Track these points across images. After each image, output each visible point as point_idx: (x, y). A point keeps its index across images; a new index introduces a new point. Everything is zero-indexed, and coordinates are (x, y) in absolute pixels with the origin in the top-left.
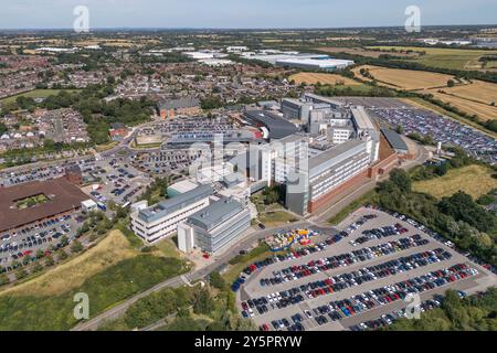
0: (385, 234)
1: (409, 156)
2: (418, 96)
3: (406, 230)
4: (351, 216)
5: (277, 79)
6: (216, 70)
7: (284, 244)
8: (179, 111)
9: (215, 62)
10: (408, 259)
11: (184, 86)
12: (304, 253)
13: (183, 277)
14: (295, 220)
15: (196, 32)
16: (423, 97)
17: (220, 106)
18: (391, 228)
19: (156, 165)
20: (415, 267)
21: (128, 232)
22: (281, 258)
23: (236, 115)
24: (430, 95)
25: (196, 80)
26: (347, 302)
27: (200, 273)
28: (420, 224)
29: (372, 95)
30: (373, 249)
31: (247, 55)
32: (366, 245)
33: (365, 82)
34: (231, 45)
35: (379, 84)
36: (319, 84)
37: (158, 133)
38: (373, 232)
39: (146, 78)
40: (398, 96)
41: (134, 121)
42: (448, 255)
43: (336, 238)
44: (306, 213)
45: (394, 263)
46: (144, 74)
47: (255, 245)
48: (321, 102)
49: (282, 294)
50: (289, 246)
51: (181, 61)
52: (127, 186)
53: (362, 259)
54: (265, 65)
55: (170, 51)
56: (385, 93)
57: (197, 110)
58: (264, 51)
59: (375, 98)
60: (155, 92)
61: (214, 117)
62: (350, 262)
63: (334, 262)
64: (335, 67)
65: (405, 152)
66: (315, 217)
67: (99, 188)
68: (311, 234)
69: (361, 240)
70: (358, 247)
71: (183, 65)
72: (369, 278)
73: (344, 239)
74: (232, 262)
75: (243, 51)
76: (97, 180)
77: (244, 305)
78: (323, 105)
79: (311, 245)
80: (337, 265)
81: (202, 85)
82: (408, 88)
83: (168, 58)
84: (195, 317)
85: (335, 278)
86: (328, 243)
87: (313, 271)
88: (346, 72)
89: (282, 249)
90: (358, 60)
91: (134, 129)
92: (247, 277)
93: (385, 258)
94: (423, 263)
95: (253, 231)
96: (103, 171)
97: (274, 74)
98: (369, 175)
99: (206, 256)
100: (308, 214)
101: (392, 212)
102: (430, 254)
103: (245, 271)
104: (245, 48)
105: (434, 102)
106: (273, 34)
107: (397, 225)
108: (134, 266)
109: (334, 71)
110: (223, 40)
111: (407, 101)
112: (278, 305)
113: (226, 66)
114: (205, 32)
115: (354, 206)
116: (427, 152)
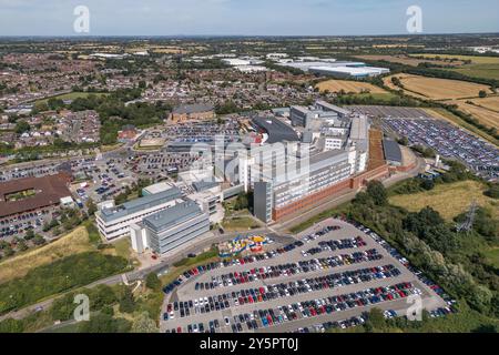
0: (341, 247)
1: (402, 169)
2: (443, 106)
3: (364, 244)
4: (315, 225)
5: (303, 86)
6: (247, 76)
7: (236, 249)
8: (191, 116)
9: (249, 69)
10: (352, 274)
11: (210, 92)
12: (251, 260)
13: (124, 276)
14: (257, 227)
15: (244, 39)
16: (447, 108)
17: (234, 112)
18: (349, 241)
19: (149, 167)
20: (356, 282)
21: (92, 229)
22: (226, 263)
23: (246, 121)
24: (455, 106)
25: (224, 85)
26: (271, 312)
27: (141, 272)
28: (382, 238)
29: (393, 104)
30: (322, 260)
31: (284, 63)
32: (316, 257)
33: (392, 91)
34: (272, 52)
35: (406, 93)
36: (342, 92)
37: (165, 136)
38: (330, 244)
39: (177, 83)
40: (421, 106)
41: (146, 124)
42: (396, 272)
43: (289, 248)
44: (270, 220)
45: (337, 276)
46: (176, 79)
47: (207, 249)
48: (330, 110)
49: (210, 299)
50: (238, 253)
51: (217, 67)
52: (113, 186)
53: (306, 270)
54: (297, 72)
55: (211, 57)
56: (408, 102)
57: (211, 115)
58: (302, 58)
59: (396, 108)
60: (178, 97)
61: (224, 122)
62: (293, 272)
63: (276, 271)
64: (367, 75)
65: (399, 164)
66: (279, 225)
67: (87, 186)
68: (266, 242)
69: (313, 251)
70: (307, 257)
71: (216, 71)
72: (303, 289)
73: (297, 248)
74: (176, 265)
75: (282, 58)
76: (89, 179)
77: (169, 307)
78: (329, 113)
79: (262, 252)
80: (277, 274)
81: (227, 91)
82: (436, 97)
83: (207, 64)
84: (118, 315)
85: (270, 288)
86: (279, 251)
87: (251, 279)
88: (377, 81)
89: (230, 255)
90: (395, 68)
91: (143, 131)
92: (185, 279)
93: (330, 271)
94: (366, 279)
95: (210, 235)
96: (97, 171)
97: (302, 81)
98: (351, 186)
99: (154, 258)
100: (273, 222)
101: (358, 225)
102: (378, 270)
103: (185, 274)
104: (285, 55)
105: (457, 114)
106: (319, 41)
107: (358, 239)
108: (76, 262)
109: (365, 79)
110: (267, 47)
111: (429, 111)
112: (202, 309)
113: (258, 73)
114: (254, 39)
115: (322, 216)
116: (425, 164)
